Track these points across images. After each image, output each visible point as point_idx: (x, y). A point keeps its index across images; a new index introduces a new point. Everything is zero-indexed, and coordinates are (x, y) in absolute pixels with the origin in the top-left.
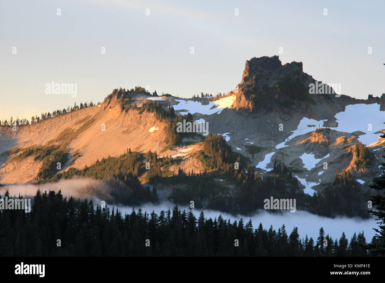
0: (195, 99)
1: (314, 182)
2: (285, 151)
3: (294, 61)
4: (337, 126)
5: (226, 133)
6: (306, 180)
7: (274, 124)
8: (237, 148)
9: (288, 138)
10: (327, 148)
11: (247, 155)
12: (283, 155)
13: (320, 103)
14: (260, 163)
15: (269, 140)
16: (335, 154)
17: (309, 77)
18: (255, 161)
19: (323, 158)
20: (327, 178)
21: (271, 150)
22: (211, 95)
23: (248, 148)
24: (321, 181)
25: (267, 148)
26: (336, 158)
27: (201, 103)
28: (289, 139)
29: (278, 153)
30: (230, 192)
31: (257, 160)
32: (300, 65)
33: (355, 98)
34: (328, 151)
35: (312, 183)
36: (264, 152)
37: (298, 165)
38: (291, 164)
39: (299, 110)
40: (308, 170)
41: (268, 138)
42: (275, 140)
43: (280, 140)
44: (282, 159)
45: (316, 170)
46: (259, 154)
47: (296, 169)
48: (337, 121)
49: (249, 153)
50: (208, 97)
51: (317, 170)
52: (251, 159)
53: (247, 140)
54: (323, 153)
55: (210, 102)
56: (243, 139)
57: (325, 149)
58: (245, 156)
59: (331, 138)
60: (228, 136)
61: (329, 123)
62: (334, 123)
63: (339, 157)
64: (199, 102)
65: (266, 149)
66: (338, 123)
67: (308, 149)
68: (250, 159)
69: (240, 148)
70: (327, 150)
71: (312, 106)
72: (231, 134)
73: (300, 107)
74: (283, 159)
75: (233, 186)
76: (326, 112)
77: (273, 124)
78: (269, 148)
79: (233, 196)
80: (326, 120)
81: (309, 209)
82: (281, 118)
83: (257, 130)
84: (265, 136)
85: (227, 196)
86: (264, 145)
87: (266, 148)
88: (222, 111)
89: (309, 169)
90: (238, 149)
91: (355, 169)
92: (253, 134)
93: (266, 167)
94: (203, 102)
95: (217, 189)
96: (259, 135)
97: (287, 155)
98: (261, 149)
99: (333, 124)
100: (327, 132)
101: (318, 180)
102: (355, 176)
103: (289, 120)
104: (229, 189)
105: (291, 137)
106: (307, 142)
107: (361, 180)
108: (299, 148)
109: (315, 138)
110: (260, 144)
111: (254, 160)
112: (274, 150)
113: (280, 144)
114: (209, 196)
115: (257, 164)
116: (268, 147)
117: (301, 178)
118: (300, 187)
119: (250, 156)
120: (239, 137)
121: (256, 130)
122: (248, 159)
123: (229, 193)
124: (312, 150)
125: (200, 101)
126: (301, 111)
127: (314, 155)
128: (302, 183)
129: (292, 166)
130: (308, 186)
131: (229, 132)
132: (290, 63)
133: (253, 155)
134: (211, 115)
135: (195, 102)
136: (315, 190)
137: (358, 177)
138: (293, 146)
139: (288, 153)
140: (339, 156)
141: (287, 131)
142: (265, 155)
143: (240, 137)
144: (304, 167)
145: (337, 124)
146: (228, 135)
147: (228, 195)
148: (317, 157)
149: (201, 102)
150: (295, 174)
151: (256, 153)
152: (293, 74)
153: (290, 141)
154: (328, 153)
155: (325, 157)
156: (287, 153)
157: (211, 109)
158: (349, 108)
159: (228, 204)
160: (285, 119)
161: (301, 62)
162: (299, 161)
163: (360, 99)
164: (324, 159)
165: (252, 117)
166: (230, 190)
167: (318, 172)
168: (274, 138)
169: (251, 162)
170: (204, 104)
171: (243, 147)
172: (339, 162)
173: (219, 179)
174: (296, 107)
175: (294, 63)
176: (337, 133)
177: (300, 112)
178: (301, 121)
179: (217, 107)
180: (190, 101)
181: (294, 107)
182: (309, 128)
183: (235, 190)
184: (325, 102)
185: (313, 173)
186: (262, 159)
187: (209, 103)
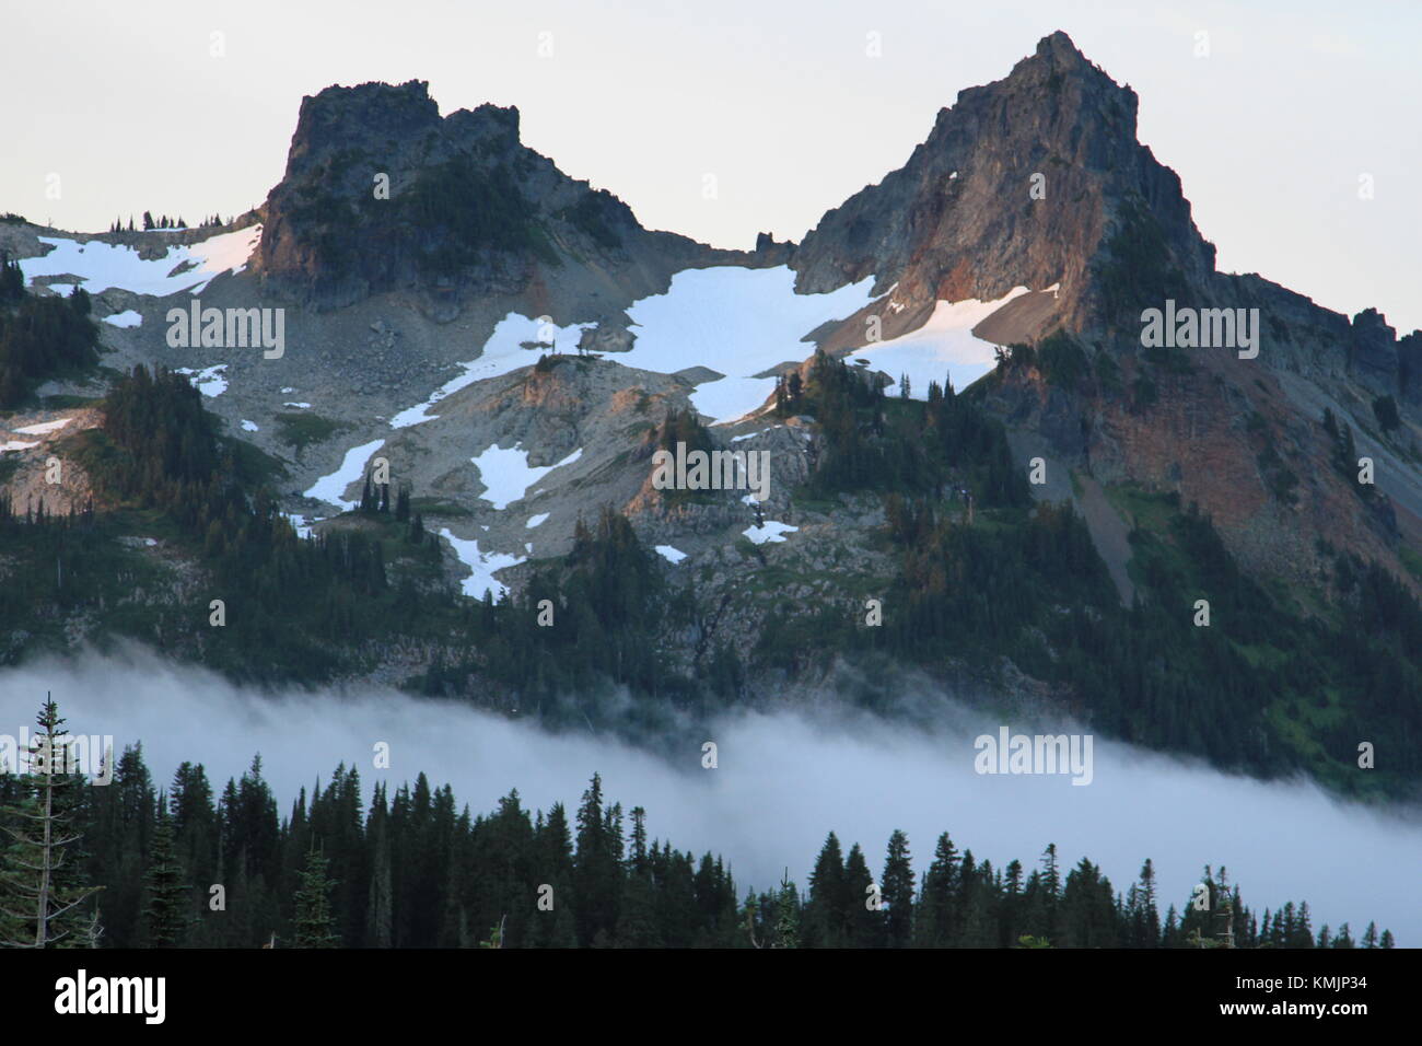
0: (118, 236)
1: (506, 553)
2: (422, 437)
3: (488, 103)
4: (629, 346)
5: (215, 365)
6: (478, 543)
7: (396, 335)
8: (244, 421)
9: (443, 388)
10: (574, 427)
11: (277, 451)
12: (410, 451)
13: (577, 259)
14: (323, 480)
15: (370, 394)
16: (600, 451)
17: (540, 165)
18: (302, 472)
19: (555, 466)
20: (555, 540)
21: (370, 431)
22: (181, 224)
23: (284, 425)
24: (534, 551)
25: (358, 423)
26: (600, 467)
27: (138, 252)
28: (444, 393)
29: (396, 444)
30: (177, 588)
31: (311, 470)
32: (510, 117)
33: (708, 246)
34: (576, 438)
35: (500, 556)
36: (343, 439)
37: (460, 488)
38: (436, 485)
39: (494, 286)
40: (496, 507)
41: (367, 389)
42: (390, 397)
43: (413, 397)
44: (407, 467)
45: (524, 508)
46: (324, 447)
47: (449, 502)
48: (631, 329)
49: (284, 441)
50: (168, 230)
51: (527, 507)
52: (290, 463)
53: (290, 393)
54: (558, 446)
55: (170, 249)
56: (274, 391)
57: (566, 433)
58: (269, 451)
59: (593, 391)
60: (219, 378)
61: (599, 336)
62: (619, 335)
63: (608, 461)
64: (129, 248)
65: (352, 427)
66: (634, 337)
67: (506, 432)
68: (286, 465)
69: (257, 425)
70: (571, 435)
71: (544, 272)
72: (233, 370)
73: (499, 276)
74: (412, 466)
75: (189, 563)
76: (595, 295)
77: (392, 334)
78: (364, 424)
79: (185, 603)
80: (593, 325)
81: (462, 653)
82: (424, 314)
83: (330, 356)
84: (358, 380)
85: (161, 602)
86: (347, 411)
87: (354, 425)
88: (209, 284)
89: (500, 505)
90: (249, 426)
91: (654, 505)
92: (311, 371)
93: (341, 494)
94: (144, 246)
95: (126, 575)
96: (337, 375)
97: (427, 452)
98: (333, 429)
99: (614, 340)
100: (579, 368)
101: (523, 547)
102: (653, 533)
103: (454, 320)
104: (173, 576)
105: (452, 387)
106: (506, 402)
107: (673, 547)
108: (475, 425)
109: (533, 392)
110: (334, 408)
111: (299, 466)
112: (384, 432)
113: (411, 409)
114: (93, 599)
115: (311, 483)
116: (360, 420)
117: (460, 538)
118: (449, 571)
119: (288, 453)
120: (261, 381)
121: (326, 358)
122: (277, 465)
123: (170, 590)
124: (522, 435)
125: (133, 243)
126: (500, 288)
127: (527, 453)
128: (463, 558)
129: (441, 493)
130: (480, 567)
131: (227, 363)
132: (472, 110)
133: (300, 449)
134: (166, 297)
135: (113, 246)
136: (503, 583)
137: (664, 535)
138: (452, 420)
139: (432, 444)
140: (610, 457)
141: (443, 363)
142: (346, 451)
143: (262, 384)
144: (483, 496)
145: (628, 338)
146: (219, 372)
147: (166, 600)
148: (536, 461)
149: (135, 249)
150: (441, 522)
151: (315, 442)
152: (479, 151)
153: (447, 398)
154: (577, 445)
155: (563, 463)
156: (429, 446)
157: (172, 274)
158: (686, 281)
159: (163, 631)
160: (441, 317)
161: (513, 107)
162: (469, 476)
163: (729, 248)
164: (560, 467)
165: (315, 310)
166: (177, 579)
167: (528, 518)
168: (391, 389)
169: (286, 476)
170: (148, 258)
171: (269, 419)
172: (607, 481)
173: (140, 537)
174: (483, 276)
175: (487, 110)
176: (615, 374)
177: (498, 292)
178: (501, 327)
179: (193, 266)
180: (97, 244)
181: (475, 275)
182: (526, 352)
183: (194, 580)
184: (597, 256)
185: (511, 521)
186: (333, 466)
187: (166, 253)
